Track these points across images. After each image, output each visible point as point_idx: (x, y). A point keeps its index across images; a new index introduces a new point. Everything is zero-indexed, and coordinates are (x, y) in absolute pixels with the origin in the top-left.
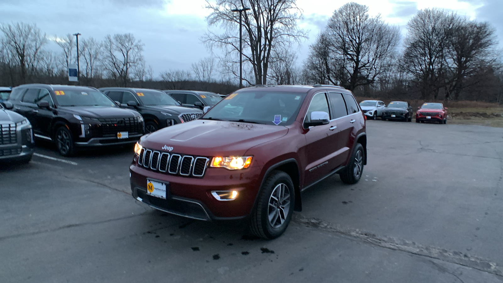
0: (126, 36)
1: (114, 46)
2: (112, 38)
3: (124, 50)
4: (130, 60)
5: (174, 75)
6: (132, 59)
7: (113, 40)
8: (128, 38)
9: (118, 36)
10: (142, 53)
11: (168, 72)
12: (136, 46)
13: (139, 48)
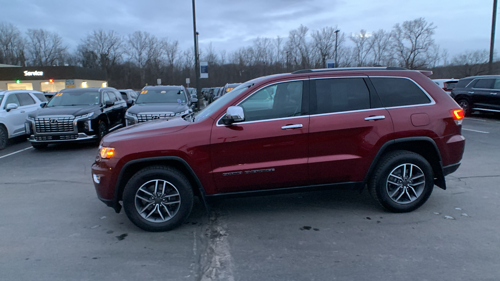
0: (416, 22)
1: (402, 34)
2: (400, 26)
3: (413, 36)
4: (418, 46)
5: (472, 57)
6: (421, 45)
7: (402, 28)
8: (418, 23)
9: (407, 22)
10: (433, 37)
11: (464, 54)
12: (427, 30)
13: (429, 32)
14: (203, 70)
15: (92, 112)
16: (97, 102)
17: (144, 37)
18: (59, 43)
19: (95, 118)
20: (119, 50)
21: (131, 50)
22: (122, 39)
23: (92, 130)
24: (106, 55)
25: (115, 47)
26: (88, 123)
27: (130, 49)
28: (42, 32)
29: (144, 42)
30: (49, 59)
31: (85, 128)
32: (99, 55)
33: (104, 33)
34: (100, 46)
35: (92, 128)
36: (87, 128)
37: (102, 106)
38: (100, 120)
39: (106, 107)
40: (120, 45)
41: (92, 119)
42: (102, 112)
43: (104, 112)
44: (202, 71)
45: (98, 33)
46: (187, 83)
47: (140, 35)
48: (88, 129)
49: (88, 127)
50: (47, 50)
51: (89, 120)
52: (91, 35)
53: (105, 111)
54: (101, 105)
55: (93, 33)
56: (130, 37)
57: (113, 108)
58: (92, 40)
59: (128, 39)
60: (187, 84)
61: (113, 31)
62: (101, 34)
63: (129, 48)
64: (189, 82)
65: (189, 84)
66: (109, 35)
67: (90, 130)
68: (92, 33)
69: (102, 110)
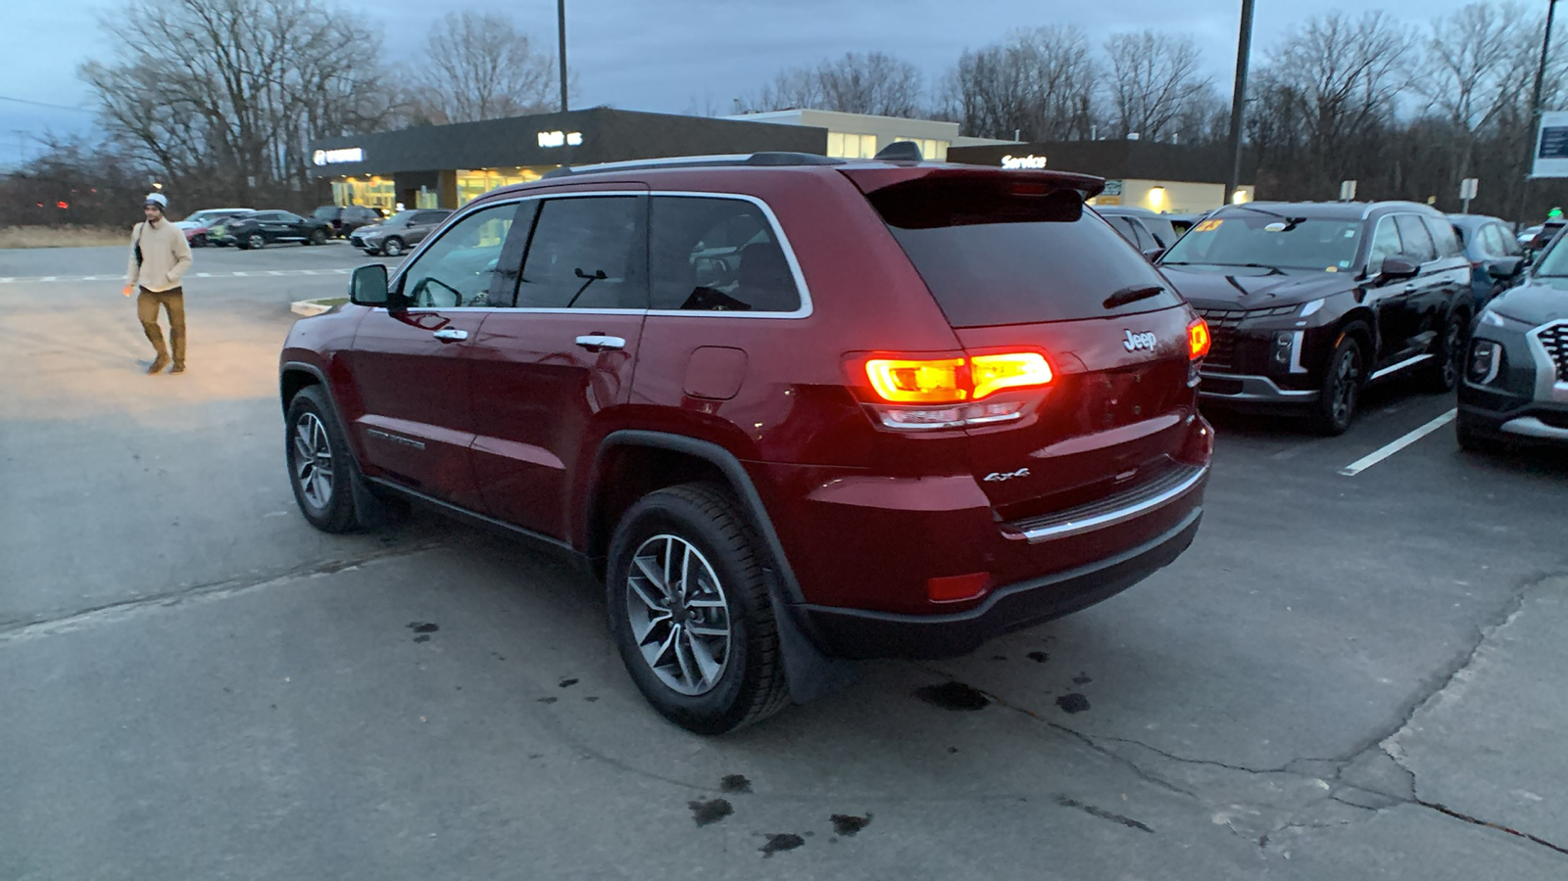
14: (1547, 146)
15: (1317, 299)
16: (1346, 259)
17: (1498, 23)
18: (1189, 68)
19: (1323, 322)
20: (1390, 80)
21: (1436, 75)
22: (1406, 41)
23: (1303, 370)
24: (1338, 98)
25: (1377, 66)
26: (1290, 341)
27: (1430, 74)
28: (1149, 39)
29: (1493, 41)
30: (1150, 121)
31: (1278, 358)
32: (1313, 103)
33: (1346, 23)
34: (1323, 71)
35: (1302, 363)
36: (1283, 360)
37: (1363, 276)
38: (1343, 335)
39: (1379, 284)
40: (1397, 59)
41: (1312, 325)
42: (1360, 300)
43: (1366, 303)
44: (1542, 148)
45: (1324, 26)
46: (1463, 195)
47: (1482, 18)
48: (1288, 365)
49: (1288, 355)
50: (1151, 93)
51: (1299, 329)
52: (1300, 34)
53: (1371, 297)
54: (1358, 273)
55: (1308, 28)
56: (1437, 29)
57: (1409, 288)
58: (1300, 50)
59: (1431, 37)
60: (1463, 201)
61: (1378, 14)
62: (1334, 31)
63: (1429, 69)
64: (1473, 195)
65: (1472, 201)
66: (1362, 28)
67: (1296, 368)
68: (1303, 28)
69: (1360, 294)
